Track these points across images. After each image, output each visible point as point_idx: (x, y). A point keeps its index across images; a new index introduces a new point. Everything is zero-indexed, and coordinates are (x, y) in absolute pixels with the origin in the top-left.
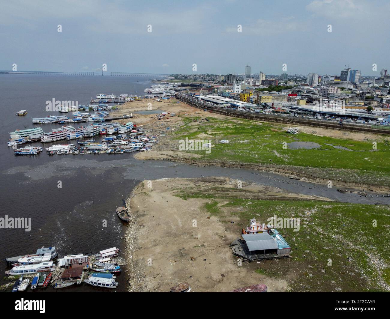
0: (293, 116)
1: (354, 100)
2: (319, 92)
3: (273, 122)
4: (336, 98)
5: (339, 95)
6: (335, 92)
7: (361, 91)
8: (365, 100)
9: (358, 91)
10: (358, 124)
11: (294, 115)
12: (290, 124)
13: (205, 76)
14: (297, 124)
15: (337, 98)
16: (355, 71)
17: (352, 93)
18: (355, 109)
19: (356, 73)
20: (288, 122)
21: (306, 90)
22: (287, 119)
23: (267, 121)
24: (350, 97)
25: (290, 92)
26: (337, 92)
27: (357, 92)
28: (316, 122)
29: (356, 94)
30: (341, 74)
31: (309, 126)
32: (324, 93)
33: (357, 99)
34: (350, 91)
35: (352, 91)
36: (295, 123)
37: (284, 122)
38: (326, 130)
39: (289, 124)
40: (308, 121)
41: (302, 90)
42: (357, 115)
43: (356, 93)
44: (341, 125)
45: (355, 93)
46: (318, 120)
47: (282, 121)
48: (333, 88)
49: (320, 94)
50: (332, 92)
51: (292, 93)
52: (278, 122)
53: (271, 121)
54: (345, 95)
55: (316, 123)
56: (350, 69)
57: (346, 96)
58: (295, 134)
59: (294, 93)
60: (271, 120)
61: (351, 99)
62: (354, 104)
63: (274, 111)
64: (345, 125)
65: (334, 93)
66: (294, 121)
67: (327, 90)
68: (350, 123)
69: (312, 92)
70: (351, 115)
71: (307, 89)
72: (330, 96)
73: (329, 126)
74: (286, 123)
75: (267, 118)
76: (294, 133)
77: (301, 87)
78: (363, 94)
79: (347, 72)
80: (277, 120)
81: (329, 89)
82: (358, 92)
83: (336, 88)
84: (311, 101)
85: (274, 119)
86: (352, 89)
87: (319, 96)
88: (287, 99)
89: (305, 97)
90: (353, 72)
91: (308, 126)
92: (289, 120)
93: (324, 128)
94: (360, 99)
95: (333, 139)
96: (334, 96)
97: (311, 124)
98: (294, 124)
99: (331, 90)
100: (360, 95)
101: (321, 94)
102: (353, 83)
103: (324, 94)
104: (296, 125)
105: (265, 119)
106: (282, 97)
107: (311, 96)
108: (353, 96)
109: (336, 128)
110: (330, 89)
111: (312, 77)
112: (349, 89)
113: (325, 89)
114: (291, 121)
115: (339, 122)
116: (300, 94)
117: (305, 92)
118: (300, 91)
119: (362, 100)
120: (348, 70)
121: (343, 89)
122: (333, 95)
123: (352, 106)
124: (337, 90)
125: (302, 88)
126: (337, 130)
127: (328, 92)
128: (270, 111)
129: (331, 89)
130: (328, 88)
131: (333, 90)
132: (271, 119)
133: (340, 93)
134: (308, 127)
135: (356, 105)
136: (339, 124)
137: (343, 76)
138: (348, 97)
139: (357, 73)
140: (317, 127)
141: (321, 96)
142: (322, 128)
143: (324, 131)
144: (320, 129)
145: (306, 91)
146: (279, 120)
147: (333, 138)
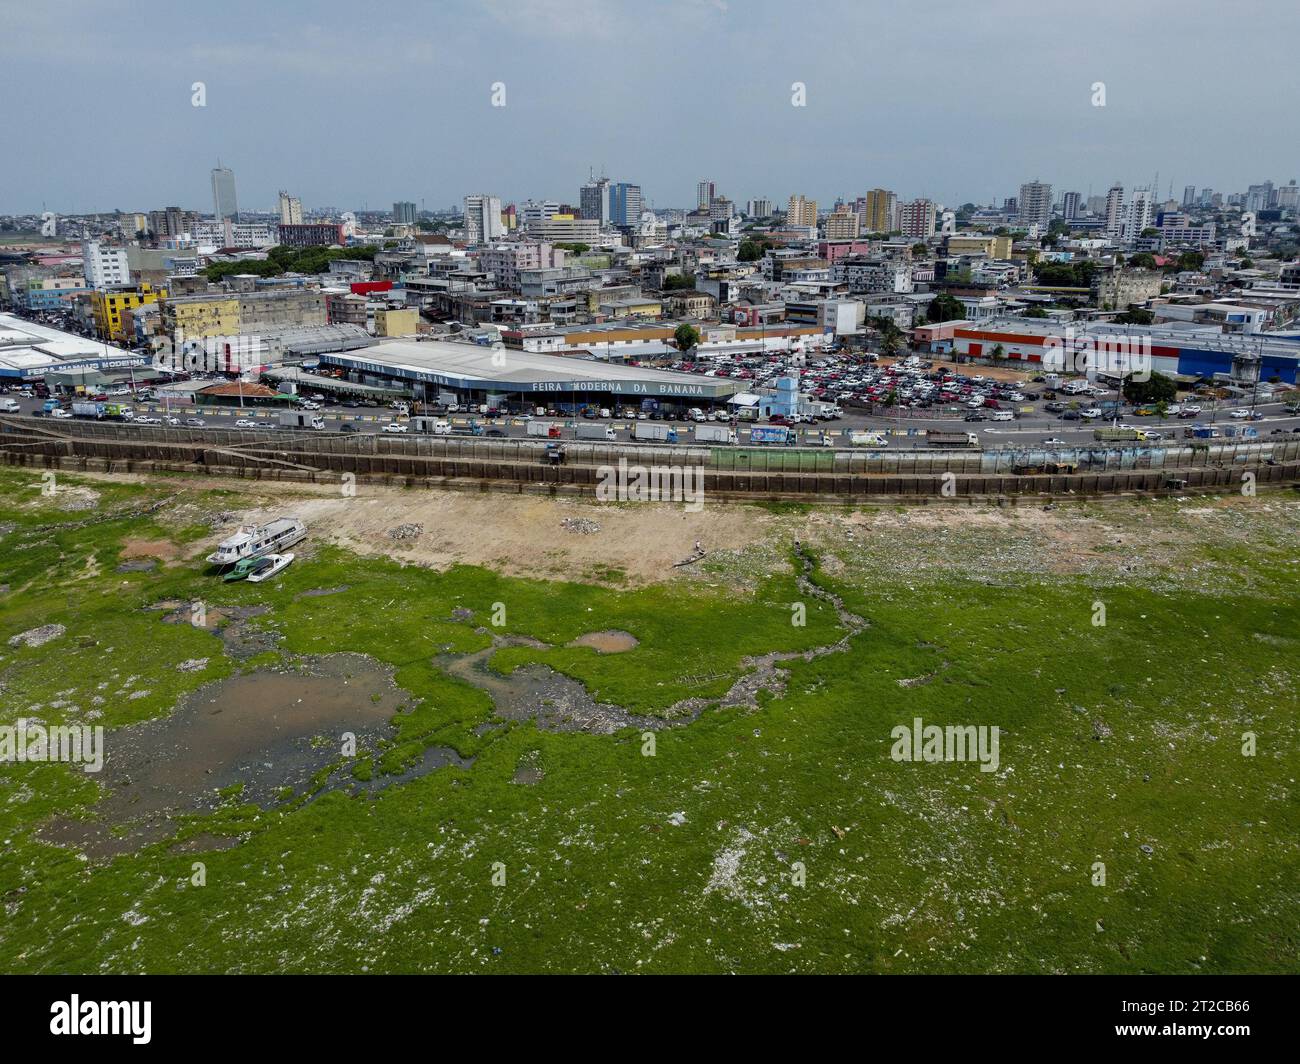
0: (296, 422)
1: (621, 297)
2: (479, 268)
3: (181, 470)
4: (549, 290)
5: (561, 276)
6: (545, 263)
7: (647, 256)
8: (663, 293)
9: (636, 257)
10: (641, 450)
11: (301, 418)
12: (279, 478)
13: (98, 219)
14: (317, 476)
15: (553, 291)
16: (624, 187)
17: (613, 264)
18: (629, 342)
19: (628, 195)
20: (268, 466)
21: (429, 261)
22: (261, 446)
23: (144, 470)
24: (606, 285)
25: (362, 274)
26: (552, 263)
27: (631, 258)
28: (423, 451)
29: (628, 268)
30: (582, 199)
31: (387, 482)
32: (502, 270)
33: (632, 293)
34: (604, 259)
35: (613, 255)
36: (304, 470)
37: (242, 468)
38: (480, 506)
39: (270, 478)
40: (381, 450)
41: (414, 264)
42: (636, 390)
43: (629, 262)
44: (555, 461)
45: (623, 262)
46: (434, 441)
47: (230, 461)
48: (533, 250)
49: (484, 277)
50: (535, 265)
51: (372, 278)
52: (208, 473)
53: (168, 471)
54: (583, 274)
55: (424, 463)
56: (607, 180)
57: (587, 280)
58: (268, 573)
59: (382, 279)
60: (164, 464)
61: (609, 291)
62: (622, 314)
63: (207, 396)
64: (577, 457)
65: (540, 268)
66: (300, 460)
67: (511, 259)
68: (604, 449)
69: (452, 268)
70: (604, 388)
71: (437, 256)
72: (526, 285)
73: (497, 473)
74: (258, 476)
75: (143, 453)
76: (258, 573)
77: (410, 249)
78: (654, 266)
79: (598, 191)
80: (200, 457)
81: (519, 252)
82: (636, 259)
83: (546, 248)
84: (447, 310)
85: (185, 455)
86: (612, 251)
87: (480, 286)
88: (324, 312)
89: (421, 296)
90: (618, 190)
91: (380, 482)
92: (271, 456)
93: (469, 486)
94: (643, 292)
95: (509, 581)
96: (540, 285)
97: (396, 471)
98: (301, 480)
99: (529, 256)
100: (642, 273)
101: (490, 276)
102: (619, 228)
103: (503, 278)
104: (314, 480)
105: (134, 458)
106: (294, 305)
107: (444, 288)
108: (617, 279)
109: (533, 480)
110: (523, 251)
111: (481, 209)
112: (604, 250)
113: (501, 254)
114: (286, 459)
115: (542, 446)
116: (405, 278)
117: (426, 271)
118: (406, 267)
119: (654, 294)
120: (601, 184)
121: (578, 250)
122: (535, 280)
123: (615, 325)
124: (552, 255)
125: (414, 251)
126: (538, 492)
127: (515, 264)
128: (187, 396)
129: (525, 251)
130: (513, 249)
131: (534, 258)
132: (169, 454)
133: (564, 269)
134: (382, 489)
135: (629, 322)
136: (545, 457)
137: (589, 204)
138: (595, 286)
139: (630, 194)
140: (428, 485)
141: (491, 286)
142: (458, 487)
143: (464, 513)
144: (448, 495)
145: (431, 265)
146: (215, 458)
147: (508, 572)
